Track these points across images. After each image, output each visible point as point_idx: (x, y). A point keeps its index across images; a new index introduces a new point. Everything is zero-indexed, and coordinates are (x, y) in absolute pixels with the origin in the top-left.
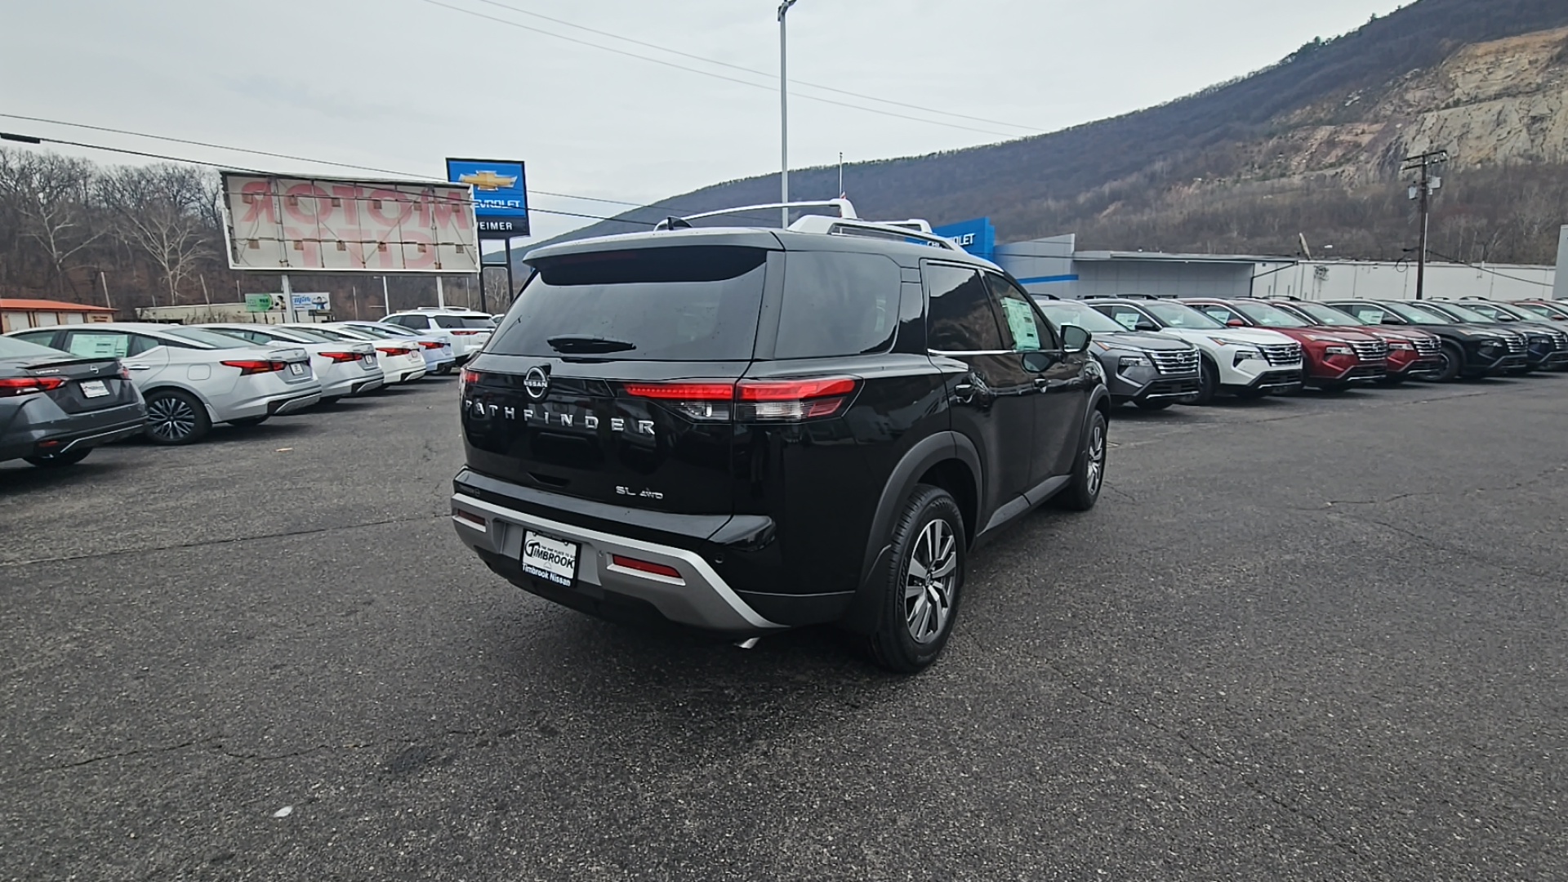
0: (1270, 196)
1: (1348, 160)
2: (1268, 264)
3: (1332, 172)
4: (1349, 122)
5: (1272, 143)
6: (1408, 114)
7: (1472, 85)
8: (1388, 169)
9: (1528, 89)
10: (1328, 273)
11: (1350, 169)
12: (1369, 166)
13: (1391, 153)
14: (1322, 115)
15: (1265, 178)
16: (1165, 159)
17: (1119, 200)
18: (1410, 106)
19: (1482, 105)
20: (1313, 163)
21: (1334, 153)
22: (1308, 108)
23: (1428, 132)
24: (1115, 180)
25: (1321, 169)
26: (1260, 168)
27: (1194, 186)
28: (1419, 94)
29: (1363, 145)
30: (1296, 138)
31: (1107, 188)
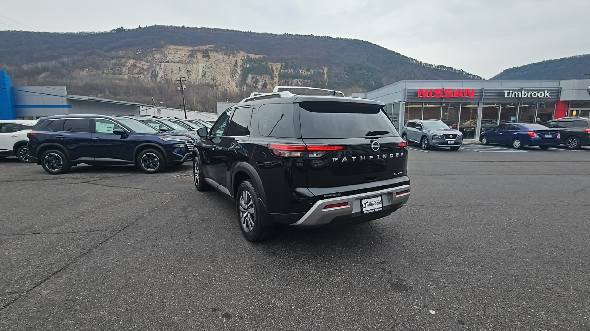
0: (118, 81)
1: (142, 73)
2: (144, 107)
3: (136, 76)
4: (139, 60)
5: (114, 61)
6: (156, 62)
7: (172, 57)
8: (153, 78)
9: (185, 62)
10: (161, 111)
11: (143, 76)
12: (148, 76)
13: (154, 73)
14: (130, 55)
15: (114, 74)
16: (68, 57)
17: (48, 71)
18: (156, 59)
19: (175, 64)
20: (130, 71)
21: (136, 70)
22: (124, 51)
23: (162, 69)
24: (43, 61)
25: (133, 74)
26: (111, 69)
27: (85, 72)
28: (158, 56)
29: (145, 69)
30: (122, 61)
31: (40, 65)
